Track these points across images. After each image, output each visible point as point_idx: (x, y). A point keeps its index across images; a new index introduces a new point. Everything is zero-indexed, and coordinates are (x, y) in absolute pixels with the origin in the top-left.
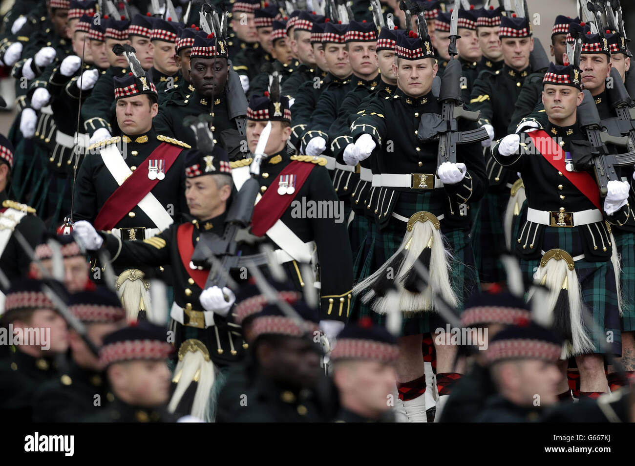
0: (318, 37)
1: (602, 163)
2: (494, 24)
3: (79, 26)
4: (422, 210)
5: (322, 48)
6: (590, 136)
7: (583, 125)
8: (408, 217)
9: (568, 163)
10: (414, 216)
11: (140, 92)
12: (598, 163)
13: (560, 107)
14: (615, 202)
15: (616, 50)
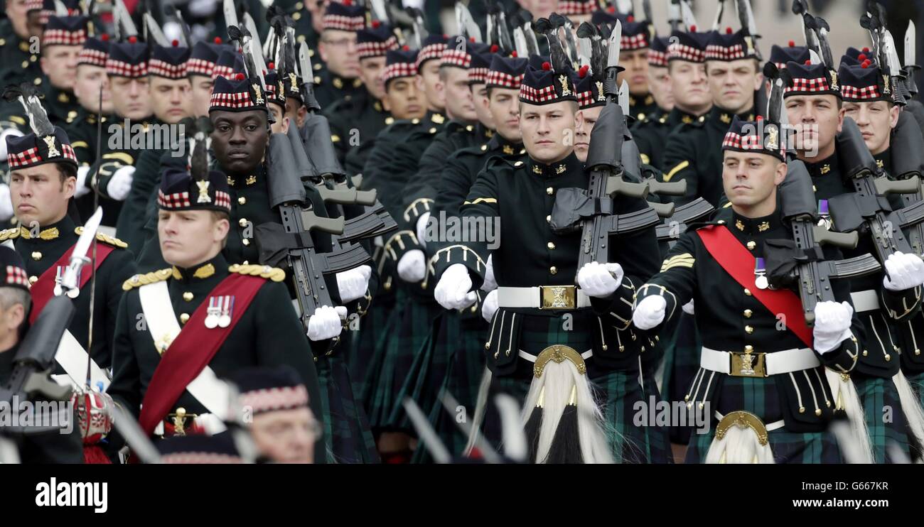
0: (479, 74)
1: (813, 275)
2: (732, 56)
3: (84, 56)
4: (558, 343)
5: (485, 92)
6: (797, 232)
7: (787, 215)
8: (536, 354)
9: (759, 276)
10: (545, 352)
11: (44, 159)
12: (805, 274)
13: (745, 187)
14: (830, 335)
15: (874, 95)
